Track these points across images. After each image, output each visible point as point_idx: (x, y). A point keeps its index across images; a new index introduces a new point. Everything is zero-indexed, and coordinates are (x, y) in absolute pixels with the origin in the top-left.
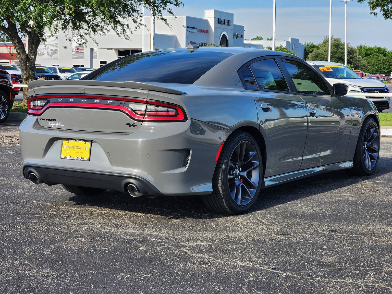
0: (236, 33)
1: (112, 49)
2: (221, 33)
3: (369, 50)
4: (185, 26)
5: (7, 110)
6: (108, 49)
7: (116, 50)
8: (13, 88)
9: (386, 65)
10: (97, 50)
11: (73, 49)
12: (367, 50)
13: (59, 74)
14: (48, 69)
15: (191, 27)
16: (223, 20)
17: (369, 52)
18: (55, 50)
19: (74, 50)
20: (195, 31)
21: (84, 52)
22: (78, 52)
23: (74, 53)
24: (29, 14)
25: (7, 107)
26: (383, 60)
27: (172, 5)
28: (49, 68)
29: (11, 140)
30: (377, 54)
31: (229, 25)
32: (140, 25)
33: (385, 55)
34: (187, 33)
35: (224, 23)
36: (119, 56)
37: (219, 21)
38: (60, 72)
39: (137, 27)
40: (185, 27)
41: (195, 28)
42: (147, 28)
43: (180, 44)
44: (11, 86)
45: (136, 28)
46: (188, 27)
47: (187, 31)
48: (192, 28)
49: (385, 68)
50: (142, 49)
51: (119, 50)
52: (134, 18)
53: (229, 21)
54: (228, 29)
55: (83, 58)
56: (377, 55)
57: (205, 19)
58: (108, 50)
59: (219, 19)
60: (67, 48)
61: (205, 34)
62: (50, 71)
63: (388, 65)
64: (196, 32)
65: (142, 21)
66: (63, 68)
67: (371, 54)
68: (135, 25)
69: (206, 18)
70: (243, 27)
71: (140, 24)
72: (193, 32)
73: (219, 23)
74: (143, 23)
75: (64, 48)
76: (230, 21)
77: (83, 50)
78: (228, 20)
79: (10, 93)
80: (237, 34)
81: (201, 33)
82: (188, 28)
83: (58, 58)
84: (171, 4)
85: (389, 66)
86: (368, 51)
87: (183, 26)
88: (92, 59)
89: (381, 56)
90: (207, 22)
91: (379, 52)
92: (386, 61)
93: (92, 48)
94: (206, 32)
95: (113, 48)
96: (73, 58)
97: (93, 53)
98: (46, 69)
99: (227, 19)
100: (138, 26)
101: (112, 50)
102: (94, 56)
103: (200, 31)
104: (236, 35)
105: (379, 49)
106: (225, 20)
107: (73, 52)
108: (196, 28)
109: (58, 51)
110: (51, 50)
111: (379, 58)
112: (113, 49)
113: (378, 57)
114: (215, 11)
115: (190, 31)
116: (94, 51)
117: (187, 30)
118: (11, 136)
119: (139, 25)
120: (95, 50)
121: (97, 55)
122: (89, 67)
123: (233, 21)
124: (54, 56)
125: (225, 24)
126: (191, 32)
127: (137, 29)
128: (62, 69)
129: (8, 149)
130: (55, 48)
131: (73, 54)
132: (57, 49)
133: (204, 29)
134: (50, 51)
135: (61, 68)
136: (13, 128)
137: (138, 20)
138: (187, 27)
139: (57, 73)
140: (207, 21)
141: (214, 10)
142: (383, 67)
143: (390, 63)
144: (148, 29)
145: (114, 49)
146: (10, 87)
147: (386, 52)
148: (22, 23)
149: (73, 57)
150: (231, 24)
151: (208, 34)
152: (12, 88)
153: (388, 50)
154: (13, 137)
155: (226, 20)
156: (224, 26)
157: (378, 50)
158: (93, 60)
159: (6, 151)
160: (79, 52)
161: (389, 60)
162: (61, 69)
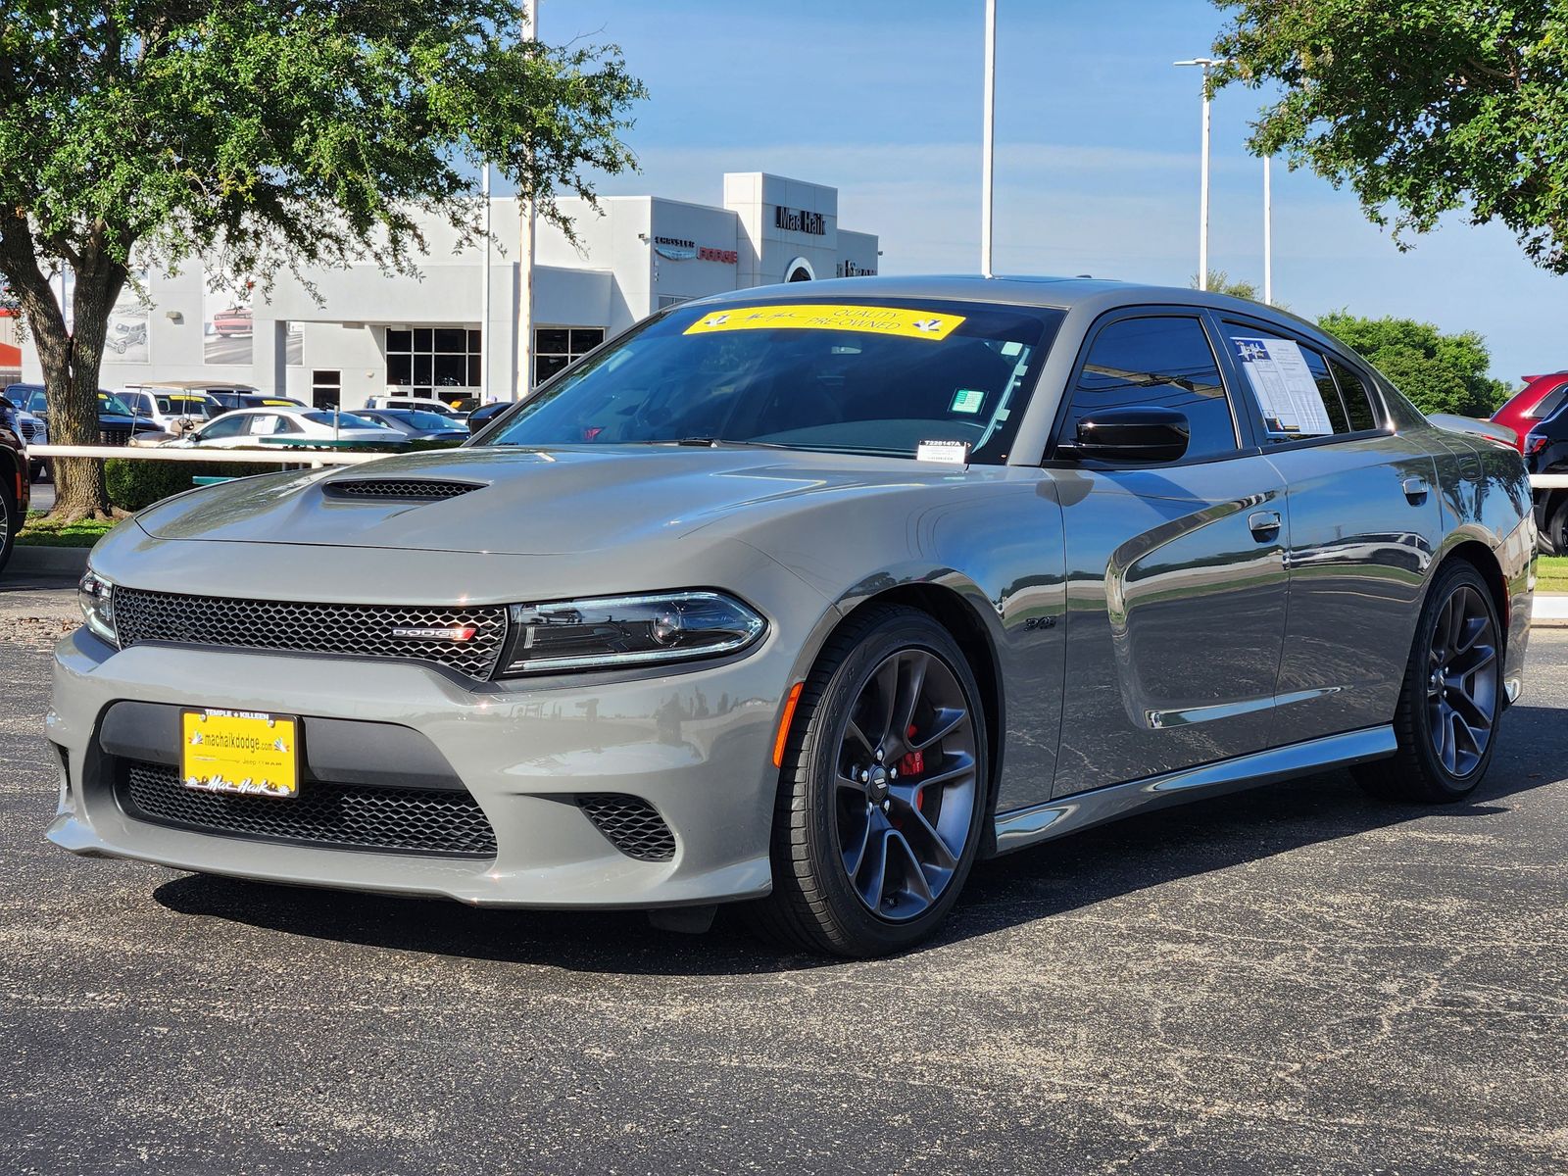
0: (847, 262)
1: (360, 325)
2: (787, 263)
3: (1368, 332)
4: (648, 235)
5: (5, 534)
6: (348, 324)
7: (375, 327)
8: (27, 457)
9: (1432, 389)
10: (303, 329)
11: (206, 324)
12: (1357, 332)
13: (158, 418)
14: (117, 401)
15: (669, 238)
16: (798, 214)
17: (1366, 342)
18: (138, 329)
19: (212, 329)
20: (687, 256)
21: (251, 337)
22: (226, 336)
23: (213, 339)
24: (90, 192)
25: (6, 526)
26: (1420, 372)
27: (594, 165)
28: (120, 395)
29: (40, 628)
30: (1398, 346)
31: (822, 232)
32: (474, 236)
33: (1430, 353)
34: (657, 264)
35: (799, 223)
36: (388, 350)
37: (779, 217)
38: (162, 413)
39: (464, 242)
40: (646, 241)
41: (685, 242)
42: (498, 244)
43: (626, 305)
44: (19, 452)
45: (460, 244)
46: (659, 241)
47: (657, 256)
48: (675, 242)
49: (1428, 402)
50: (481, 323)
51: (388, 330)
52: (455, 208)
53: (819, 217)
54: (814, 247)
55: (245, 358)
56: (1400, 354)
57: (725, 208)
58: (344, 327)
59: (779, 208)
60: (185, 319)
61: (727, 266)
62: (123, 407)
63: (1440, 391)
64: (689, 259)
65: (480, 221)
66: (172, 398)
67: (1373, 349)
68: (457, 234)
69: (729, 205)
70: (874, 240)
71: (477, 231)
72: (677, 260)
73: (778, 222)
74: (483, 227)
75: (174, 319)
76: (824, 219)
77: (245, 327)
78: (816, 214)
79: (18, 475)
80: (852, 269)
81: (711, 262)
82: (660, 245)
83: (147, 361)
84: (592, 162)
85: (1442, 395)
86: (1364, 337)
87: (640, 236)
88: (285, 364)
89: (1413, 359)
90: (733, 222)
91: (1407, 340)
92: (1430, 376)
93: (285, 322)
94: (730, 258)
95: (367, 323)
96: (207, 361)
97: (287, 341)
98: (108, 400)
99: (812, 210)
100: (467, 239)
101: (361, 330)
102: (291, 352)
103: (708, 254)
104: (847, 271)
105: (1407, 330)
106: (803, 212)
107: (206, 334)
108: (691, 244)
109: (148, 333)
110: (120, 327)
111: (1406, 363)
112: (367, 327)
113: (1399, 359)
114: (767, 179)
115: (667, 254)
116: (290, 334)
117: (656, 253)
118: (37, 620)
119: (473, 234)
120: (295, 328)
121: (301, 348)
122: (272, 393)
123: (836, 217)
124: (135, 350)
125: (803, 229)
126: (669, 258)
127: (460, 250)
128: (172, 401)
129: (42, 653)
130: (138, 322)
131: (206, 344)
132: (144, 324)
133: (726, 245)
134: (116, 333)
135: (168, 397)
136: (33, 595)
137: (468, 218)
138: (656, 238)
139: (150, 415)
140: (735, 219)
141: (760, 174)
142: (1422, 398)
143: (1446, 381)
144: (503, 249)
145: (371, 326)
146: (16, 454)
147: (1436, 339)
148: (61, 225)
149: (208, 356)
150: (826, 227)
151: (737, 265)
152: (22, 456)
153: (1441, 333)
154: (44, 621)
155: (808, 213)
156: (799, 236)
157: (1403, 332)
158: (287, 366)
159: (38, 657)
160: (233, 336)
161: (1444, 371)
162: (167, 400)
